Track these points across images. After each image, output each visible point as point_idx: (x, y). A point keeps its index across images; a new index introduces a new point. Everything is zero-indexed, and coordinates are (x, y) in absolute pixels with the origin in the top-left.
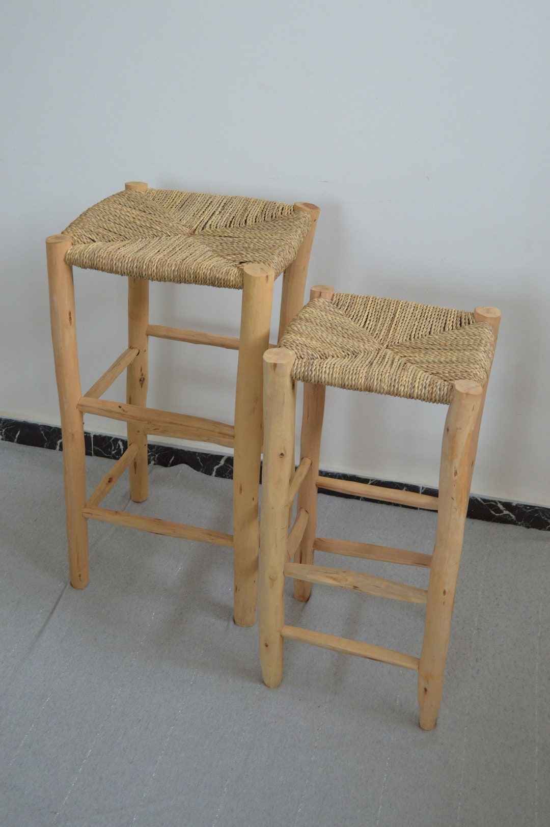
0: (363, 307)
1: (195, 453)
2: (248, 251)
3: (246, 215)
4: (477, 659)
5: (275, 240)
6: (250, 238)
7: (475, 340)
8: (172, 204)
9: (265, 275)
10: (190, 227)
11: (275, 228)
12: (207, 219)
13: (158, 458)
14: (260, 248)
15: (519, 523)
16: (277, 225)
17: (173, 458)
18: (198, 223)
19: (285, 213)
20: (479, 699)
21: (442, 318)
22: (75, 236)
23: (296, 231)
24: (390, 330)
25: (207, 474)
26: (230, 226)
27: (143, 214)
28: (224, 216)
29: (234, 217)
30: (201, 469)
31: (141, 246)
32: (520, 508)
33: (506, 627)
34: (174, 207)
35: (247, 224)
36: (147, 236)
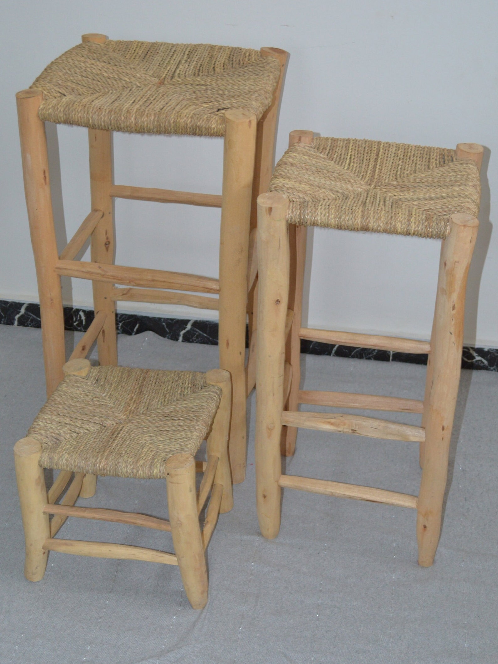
0: (344, 149)
1: (160, 319)
2: (224, 98)
3: (213, 62)
4: (466, 498)
5: (249, 86)
6: (223, 85)
7: (462, 175)
8: (135, 54)
9: (248, 120)
10: (159, 77)
11: (246, 74)
12: (174, 69)
13: (122, 327)
14: (235, 94)
15: (492, 368)
16: (247, 71)
17: (138, 325)
18: (166, 73)
19: (252, 59)
20: (472, 535)
21: (425, 156)
22: (44, 90)
23: (269, 76)
24: (375, 170)
25: (174, 340)
26: (199, 75)
27: (108, 65)
28: (190, 65)
29: (201, 65)
30: (167, 335)
31: (114, 98)
32: (492, 352)
33: (490, 467)
34: (137, 57)
35: (216, 72)
36: (117, 88)
